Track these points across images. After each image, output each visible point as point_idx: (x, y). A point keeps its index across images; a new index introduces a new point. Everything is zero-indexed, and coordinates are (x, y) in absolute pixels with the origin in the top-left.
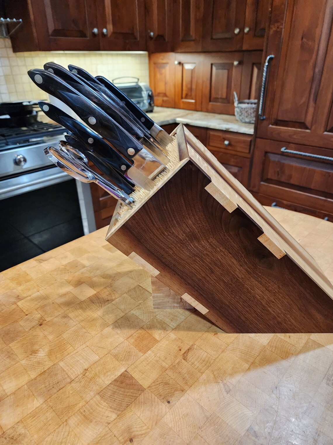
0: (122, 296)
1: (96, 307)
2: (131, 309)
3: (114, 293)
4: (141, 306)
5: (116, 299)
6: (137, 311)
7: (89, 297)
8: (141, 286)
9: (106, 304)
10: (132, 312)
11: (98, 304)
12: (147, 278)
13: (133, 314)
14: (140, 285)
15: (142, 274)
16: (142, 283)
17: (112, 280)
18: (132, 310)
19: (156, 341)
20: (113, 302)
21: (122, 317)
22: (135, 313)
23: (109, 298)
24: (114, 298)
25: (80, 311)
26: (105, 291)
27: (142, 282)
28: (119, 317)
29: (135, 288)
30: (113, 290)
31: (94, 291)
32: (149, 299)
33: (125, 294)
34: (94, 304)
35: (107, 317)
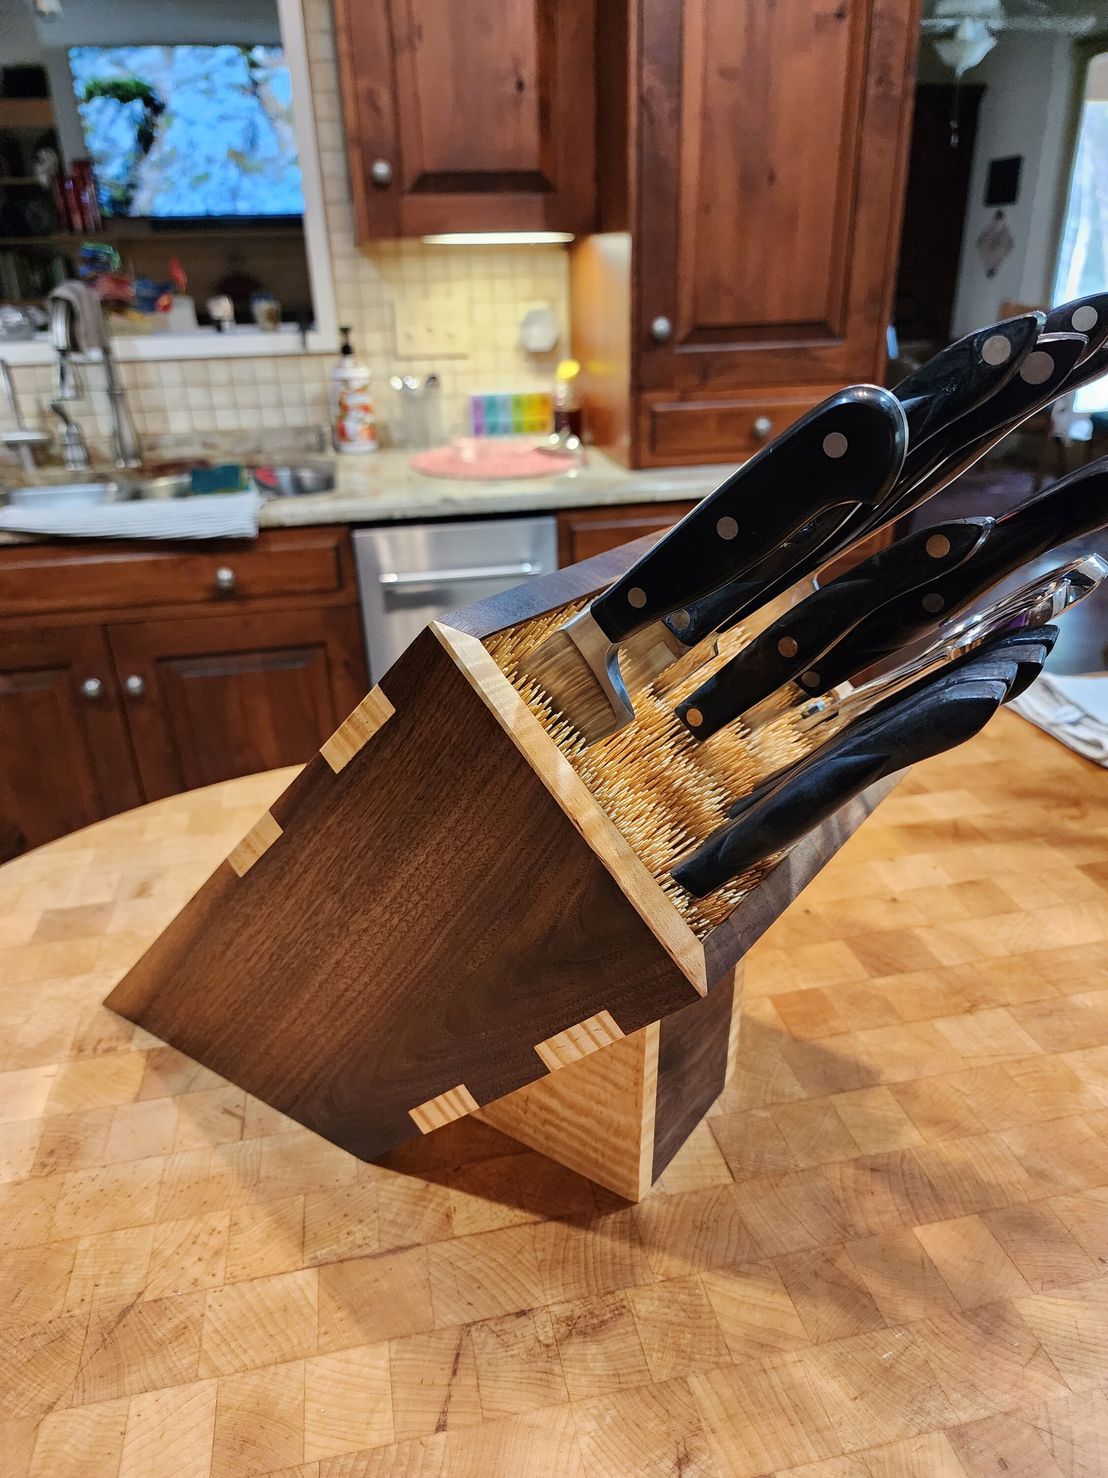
0: (815, 1164)
1: (924, 1167)
2: (805, 1103)
3: (844, 1189)
4: (769, 1099)
5: (841, 1163)
6: (786, 1091)
7: (947, 1219)
8: (728, 1174)
9: (885, 1161)
10: (804, 1095)
11: (916, 1172)
12: (685, 1198)
13: (803, 1086)
14: (729, 1180)
15: (695, 1227)
16: (716, 1183)
17: (830, 1261)
18: (801, 1100)
19: (776, 1000)
20: (856, 1154)
21: (842, 1091)
22: (796, 1088)
23: (869, 1179)
24: (850, 1171)
25: (986, 1174)
26: (877, 1220)
27: (716, 1187)
28: (854, 1095)
29: (756, 1174)
30: (843, 1205)
31: (925, 1241)
32: (728, 1111)
33: (802, 1165)
34: (930, 1178)
35: (890, 1114)
